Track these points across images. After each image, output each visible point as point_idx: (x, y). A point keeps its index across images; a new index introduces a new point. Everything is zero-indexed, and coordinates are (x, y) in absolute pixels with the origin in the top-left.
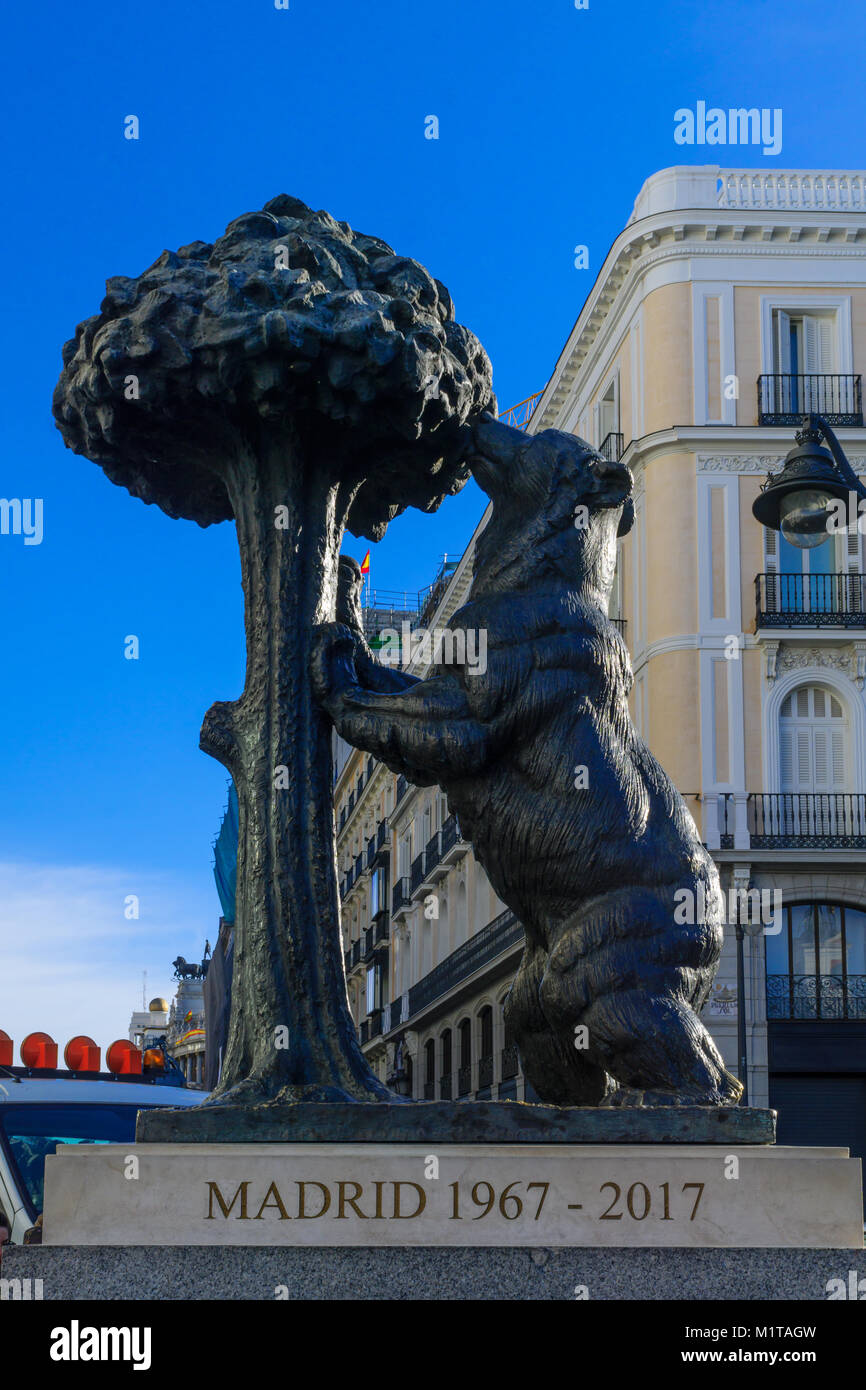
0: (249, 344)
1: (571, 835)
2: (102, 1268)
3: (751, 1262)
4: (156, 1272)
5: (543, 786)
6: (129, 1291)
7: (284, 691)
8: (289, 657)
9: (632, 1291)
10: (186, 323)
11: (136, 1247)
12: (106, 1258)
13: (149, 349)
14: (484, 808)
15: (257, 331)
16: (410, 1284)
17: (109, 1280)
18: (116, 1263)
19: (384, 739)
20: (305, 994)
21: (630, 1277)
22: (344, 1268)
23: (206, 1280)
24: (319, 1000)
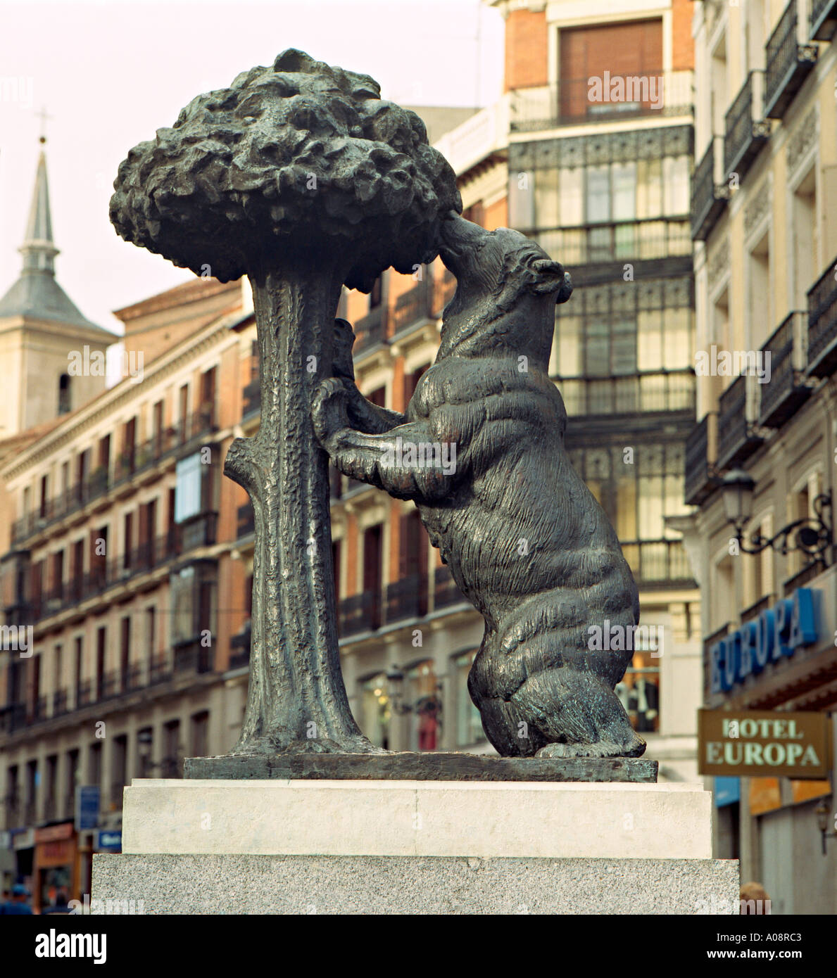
0: (267, 191)
1: (513, 549)
2: (164, 870)
3: (626, 868)
4: (202, 873)
5: (493, 508)
6: (182, 886)
7: (291, 434)
8: (295, 407)
9: (541, 888)
10: (219, 173)
11: (187, 855)
12: (166, 862)
13: (192, 190)
14: (448, 525)
15: (273, 182)
16: (381, 882)
17: (168, 878)
18: (173, 866)
19: (369, 472)
20: (307, 670)
21: (539, 878)
22: (335, 870)
23: (237, 879)
24: (318, 674)
